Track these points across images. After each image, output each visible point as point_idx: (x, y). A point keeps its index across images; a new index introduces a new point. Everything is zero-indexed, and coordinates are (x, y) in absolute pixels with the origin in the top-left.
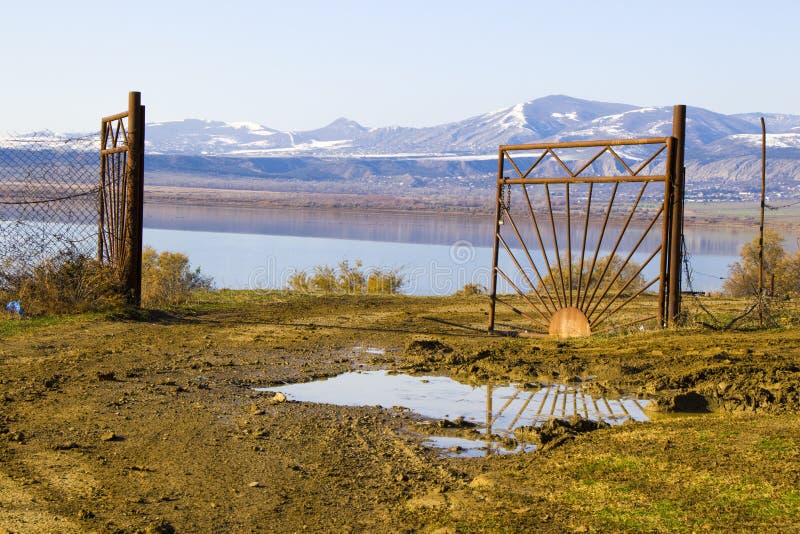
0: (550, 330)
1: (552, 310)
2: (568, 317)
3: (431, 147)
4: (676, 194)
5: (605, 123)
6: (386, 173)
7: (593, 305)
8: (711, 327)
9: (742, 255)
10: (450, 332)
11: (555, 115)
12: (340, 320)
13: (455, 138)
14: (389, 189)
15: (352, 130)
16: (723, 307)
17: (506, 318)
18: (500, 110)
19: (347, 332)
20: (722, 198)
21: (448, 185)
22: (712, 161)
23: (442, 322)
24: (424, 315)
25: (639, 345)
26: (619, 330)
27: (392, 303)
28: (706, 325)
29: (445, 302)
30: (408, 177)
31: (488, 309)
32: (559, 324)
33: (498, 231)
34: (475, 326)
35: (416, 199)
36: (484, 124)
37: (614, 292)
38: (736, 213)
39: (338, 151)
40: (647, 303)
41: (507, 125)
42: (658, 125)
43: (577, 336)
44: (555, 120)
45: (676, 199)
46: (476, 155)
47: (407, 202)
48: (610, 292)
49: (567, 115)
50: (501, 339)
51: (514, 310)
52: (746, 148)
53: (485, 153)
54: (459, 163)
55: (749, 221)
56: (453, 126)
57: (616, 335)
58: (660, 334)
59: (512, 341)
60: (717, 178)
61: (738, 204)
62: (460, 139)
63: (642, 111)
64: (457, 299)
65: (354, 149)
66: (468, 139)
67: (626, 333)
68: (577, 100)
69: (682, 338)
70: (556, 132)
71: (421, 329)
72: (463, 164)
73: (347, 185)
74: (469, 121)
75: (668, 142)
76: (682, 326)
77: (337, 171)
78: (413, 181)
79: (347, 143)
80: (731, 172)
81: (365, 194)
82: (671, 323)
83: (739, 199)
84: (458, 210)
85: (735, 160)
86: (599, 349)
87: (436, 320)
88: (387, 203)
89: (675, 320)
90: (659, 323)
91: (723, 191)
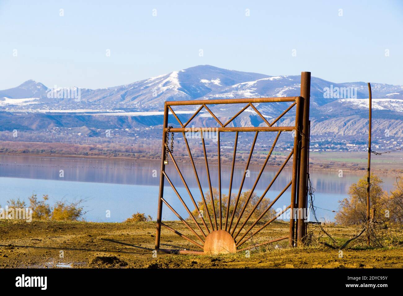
0: (205, 248)
1: (206, 232)
2: (219, 239)
3: (103, 104)
4: (303, 141)
5: (242, 88)
6: (67, 125)
7: (237, 230)
8: (331, 246)
9: (349, 194)
10: (124, 250)
11: (203, 81)
12: (34, 241)
13: (123, 97)
14: (70, 139)
15: (39, 90)
16: (337, 233)
17: (169, 238)
18: (160, 76)
19: (40, 250)
20: (333, 148)
21: (117, 135)
22: (326, 119)
23: (117, 242)
24: (102, 237)
25: (275, 260)
26: (259, 248)
27: (76, 228)
28: (326, 244)
29: (118, 227)
30: (85, 129)
31: (154, 232)
32: (212, 244)
33: (164, 169)
34: (144, 245)
35: (92, 146)
36: (147, 87)
37: (253, 220)
38: (344, 161)
39: (28, 107)
40: (278, 229)
41: (165, 88)
42: (284, 91)
43: (226, 252)
44: (203, 85)
45: (303, 145)
46: (140, 111)
47: (84, 148)
48: (250, 220)
49: (212, 81)
50: (165, 255)
51: (176, 232)
52: (352, 109)
53: (147, 110)
54: (126, 117)
55: (355, 167)
56: (122, 89)
57: (257, 252)
58: (291, 252)
59: (175, 257)
60: (329, 133)
61: (346, 154)
62: (128, 99)
63: (271, 79)
64: (128, 225)
65: (40, 106)
66: (134, 99)
67: (264, 251)
68: (220, 69)
69: (308, 255)
70: (204, 94)
71: (101, 248)
72: (130, 120)
73: (34, 134)
74: (135, 84)
75: (297, 100)
76: (308, 245)
77: (26, 123)
78: (89, 132)
79: (34, 101)
80: (340, 128)
81: (50, 142)
82: (299, 242)
83: (347, 149)
84: (126, 156)
85: (343, 118)
86: (244, 262)
87: (112, 241)
88: (68, 150)
89: (303, 241)
90: (290, 242)
91: (334, 143)
